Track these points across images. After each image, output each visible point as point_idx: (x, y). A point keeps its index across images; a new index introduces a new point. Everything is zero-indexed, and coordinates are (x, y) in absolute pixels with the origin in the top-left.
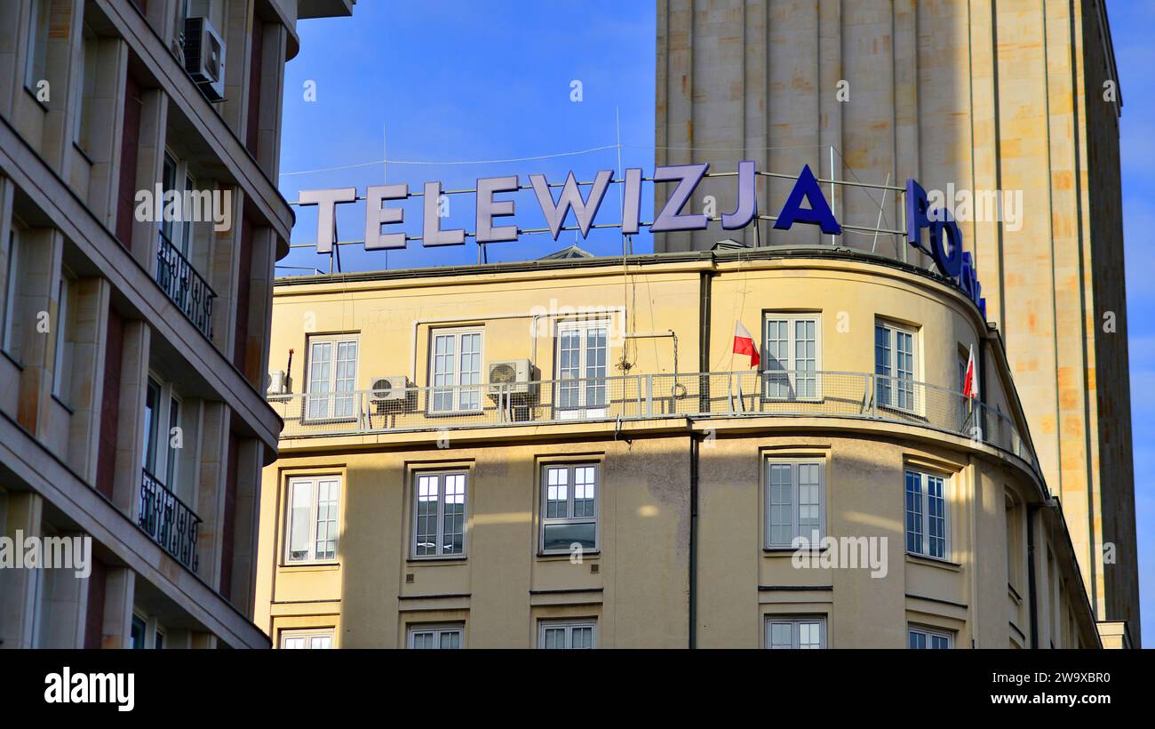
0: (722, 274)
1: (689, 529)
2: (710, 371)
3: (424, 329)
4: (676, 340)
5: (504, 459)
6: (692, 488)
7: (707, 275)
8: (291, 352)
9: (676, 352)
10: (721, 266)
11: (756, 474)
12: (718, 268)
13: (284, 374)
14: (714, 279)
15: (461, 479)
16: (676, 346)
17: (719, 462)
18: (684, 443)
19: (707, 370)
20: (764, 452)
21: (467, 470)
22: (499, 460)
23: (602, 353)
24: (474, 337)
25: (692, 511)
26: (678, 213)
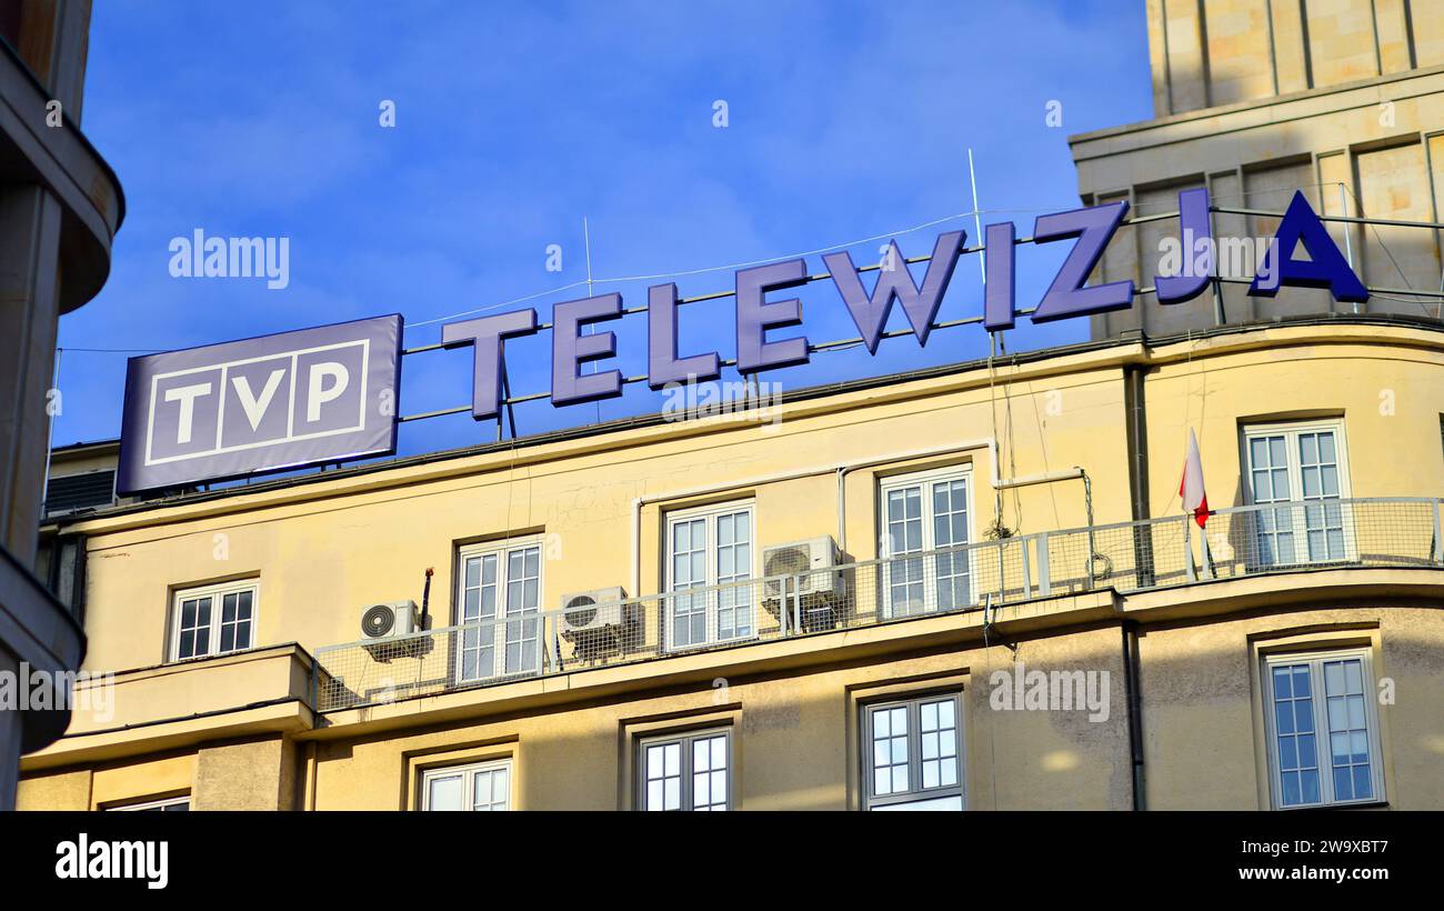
0: (1162, 368)
1: (1130, 785)
2: (1153, 516)
3: (652, 512)
4: (1088, 482)
5: (792, 698)
6: (1130, 716)
7: (1135, 372)
8: (429, 574)
9: (1089, 502)
10: (1159, 353)
11: (1245, 682)
12: (1153, 356)
13: (415, 607)
14: (1149, 377)
15: (720, 746)
16: (1088, 493)
17: (1175, 668)
18: (1112, 637)
19: (1146, 515)
20: (1258, 645)
21: (730, 728)
22: (784, 700)
23: (961, 519)
24: (740, 519)
25: (1133, 755)
26: (1080, 285)
